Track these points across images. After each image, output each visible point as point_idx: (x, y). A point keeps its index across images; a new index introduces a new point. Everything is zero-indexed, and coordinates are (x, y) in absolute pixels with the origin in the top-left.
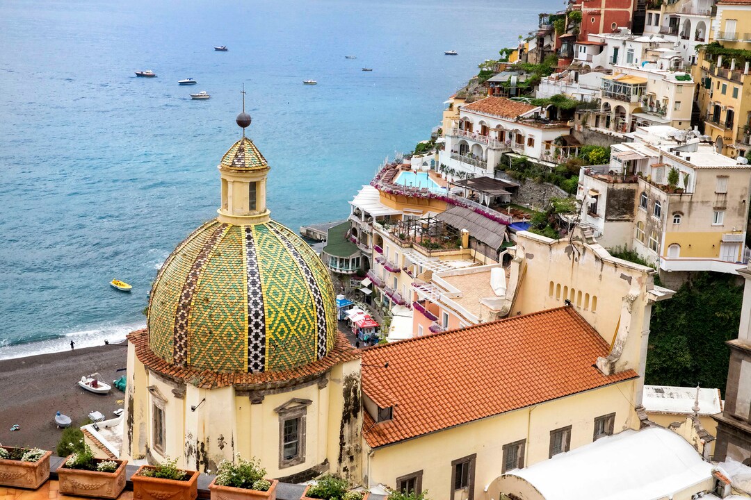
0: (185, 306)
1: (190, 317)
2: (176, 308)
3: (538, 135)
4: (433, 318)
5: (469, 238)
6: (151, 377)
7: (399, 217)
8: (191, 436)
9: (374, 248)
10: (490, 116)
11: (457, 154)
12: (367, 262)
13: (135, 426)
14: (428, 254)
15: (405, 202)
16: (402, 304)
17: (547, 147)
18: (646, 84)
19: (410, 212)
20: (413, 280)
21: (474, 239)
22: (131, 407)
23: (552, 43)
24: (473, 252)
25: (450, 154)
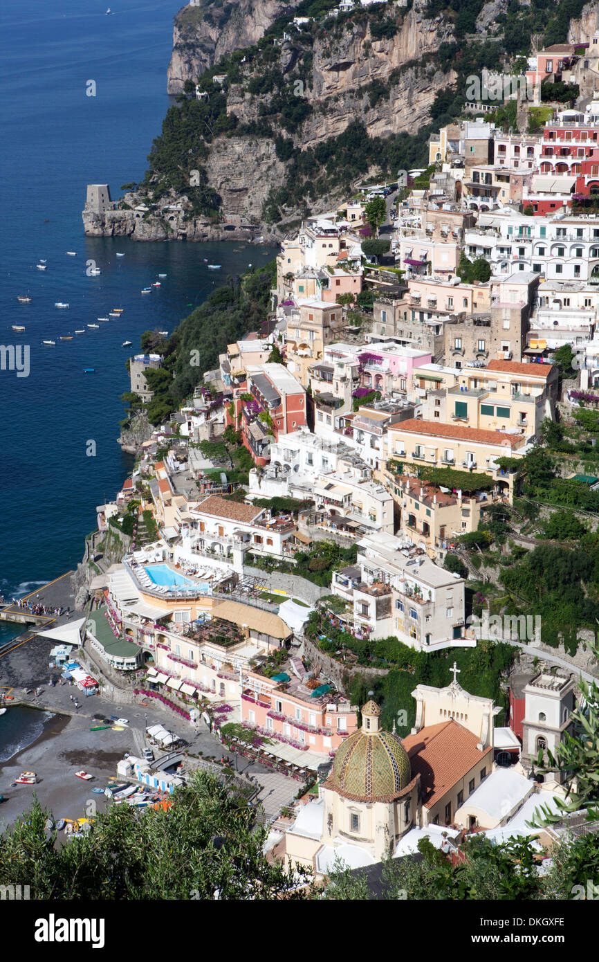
0: (369, 773)
1: (373, 776)
2: (365, 774)
3: (277, 537)
4: (266, 706)
5: (250, 630)
6: (348, 803)
7: (171, 615)
8: (380, 822)
9: (158, 646)
10: (225, 519)
11: (196, 550)
12: (148, 655)
13: (334, 824)
14: (225, 650)
15: (175, 603)
16: (209, 691)
17: (285, 546)
18: (351, 494)
19: (177, 610)
20: (217, 673)
21: (254, 630)
22: (331, 817)
23: (220, 416)
24: (253, 640)
25: (190, 550)
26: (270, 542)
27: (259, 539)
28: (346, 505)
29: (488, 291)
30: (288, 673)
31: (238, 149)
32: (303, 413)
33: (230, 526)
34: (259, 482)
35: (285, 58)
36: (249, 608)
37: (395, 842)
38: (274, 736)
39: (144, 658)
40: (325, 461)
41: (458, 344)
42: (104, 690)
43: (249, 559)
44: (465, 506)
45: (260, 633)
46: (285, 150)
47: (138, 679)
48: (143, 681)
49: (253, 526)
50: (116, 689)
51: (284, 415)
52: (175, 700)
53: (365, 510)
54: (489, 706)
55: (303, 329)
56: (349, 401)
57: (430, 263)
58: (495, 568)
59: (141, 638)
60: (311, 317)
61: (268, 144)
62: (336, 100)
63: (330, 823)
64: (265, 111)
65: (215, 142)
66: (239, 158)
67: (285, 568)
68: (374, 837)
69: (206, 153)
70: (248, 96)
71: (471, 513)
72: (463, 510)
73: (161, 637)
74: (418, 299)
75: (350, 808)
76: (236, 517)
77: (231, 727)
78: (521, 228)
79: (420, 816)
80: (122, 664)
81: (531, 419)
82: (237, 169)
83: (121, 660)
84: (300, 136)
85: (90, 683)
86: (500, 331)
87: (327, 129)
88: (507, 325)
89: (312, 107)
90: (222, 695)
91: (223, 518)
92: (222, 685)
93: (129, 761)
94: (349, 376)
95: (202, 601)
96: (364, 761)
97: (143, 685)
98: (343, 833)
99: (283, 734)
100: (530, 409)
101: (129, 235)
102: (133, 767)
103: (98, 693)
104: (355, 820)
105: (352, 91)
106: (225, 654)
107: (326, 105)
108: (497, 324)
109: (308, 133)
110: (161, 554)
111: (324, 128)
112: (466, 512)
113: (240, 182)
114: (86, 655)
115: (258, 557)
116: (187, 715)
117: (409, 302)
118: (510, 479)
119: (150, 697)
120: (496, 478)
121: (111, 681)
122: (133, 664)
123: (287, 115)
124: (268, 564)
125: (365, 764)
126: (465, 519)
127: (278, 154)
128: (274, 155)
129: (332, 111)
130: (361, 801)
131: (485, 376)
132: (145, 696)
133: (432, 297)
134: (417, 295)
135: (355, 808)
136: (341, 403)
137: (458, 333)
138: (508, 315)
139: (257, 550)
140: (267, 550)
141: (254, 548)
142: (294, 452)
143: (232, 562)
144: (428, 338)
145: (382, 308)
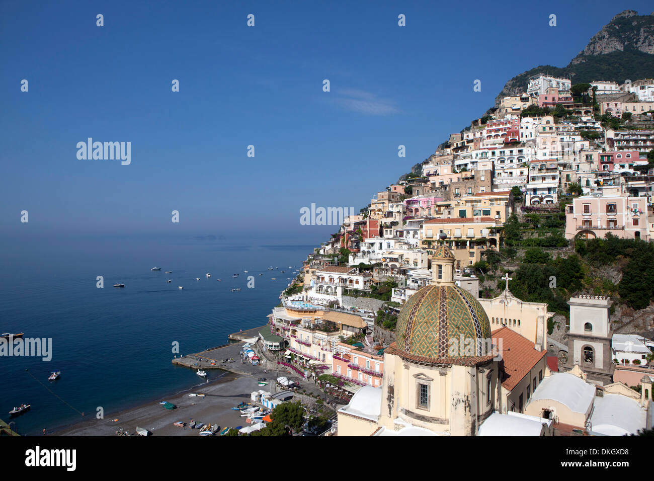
0: (443, 326)
1: (448, 331)
2: (438, 328)
3: (361, 279)
4: (347, 361)
5: (343, 325)
6: (415, 369)
7: (300, 320)
8: (458, 394)
9: (291, 336)
10: (334, 273)
11: (318, 291)
12: (287, 343)
13: (395, 400)
14: (327, 334)
15: (303, 313)
16: (316, 359)
17: (365, 284)
18: (403, 255)
19: (305, 317)
20: (321, 347)
21: (345, 325)
22: (391, 390)
23: (339, 246)
24: (344, 330)
25: (315, 292)
26: (357, 282)
27: (351, 281)
28: (400, 260)
29: (470, 173)
30: (363, 344)
32: (377, 230)
33: (336, 276)
34: (354, 260)
36: (343, 314)
37: (477, 424)
38: (352, 381)
39: (285, 344)
40: (389, 246)
41: (457, 191)
42: (262, 362)
43: (345, 292)
44: (472, 250)
45: (348, 326)
47: (280, 356)
48: (283, 357)
49: (348, 274)
50: (268, 361)
51: (368, 230)
52: (299, 368)
53: (411, 262)
54: (543, 309)
55: (378, 203)
56: (401, 223)
57: (438, 174)
58: (494, 281)
59: (283, 333)
60: (383, 197)
63: (390, 398)
67: (364, 294)
68: (448, 417)
71: (475, 255)
72: (470, 253)
73: (294, 331)
75: (417, 376)
76: (340, 272)
77: (325, 377)
78: (482, 154)
79: (499, 399)
80: (272, 346)
81: (503, 214)
83: (271, 344)
85: (255, 358)
86: (480, 182)
88: (483, 178)
90: (323, 361)
92: (324, 355)
93: (259, 393)
94: (401, 211)
95: (318, 313)
96: (436, 313)
97: (283, 360)
98: (408, 412)
99: (358, 379)
100: (502, 209)
102: (261, 396)
103: (260, 364)
104: (423, 393)
106: (327, 336)
108: (478, 178)
110: (302, 297)
112: (472, 254)
114: (258, 346)
115: (350, 290)
116: (303, 374)
117: (430, 186)
118: (497, 237)
119: (286, 366)
120: (488, 238)
121: (266, 357)
122: (278, 346)
124: (356, 293)
125: (438, 315)
126: (471, 258)
130: (432, 364)
131: (474, 199)
132: (283, 366)
133: (442, 181)
134: (434, 182)
135: (425, 375)
136: (397, 223)
137: (457, 186)
138: (484, 174)
139: (350, 287)
140: (356, 286)
141: (349, 286)
142: (372, 244)
143: (336, 295)
144: (441, 192)
145: (417, 189)
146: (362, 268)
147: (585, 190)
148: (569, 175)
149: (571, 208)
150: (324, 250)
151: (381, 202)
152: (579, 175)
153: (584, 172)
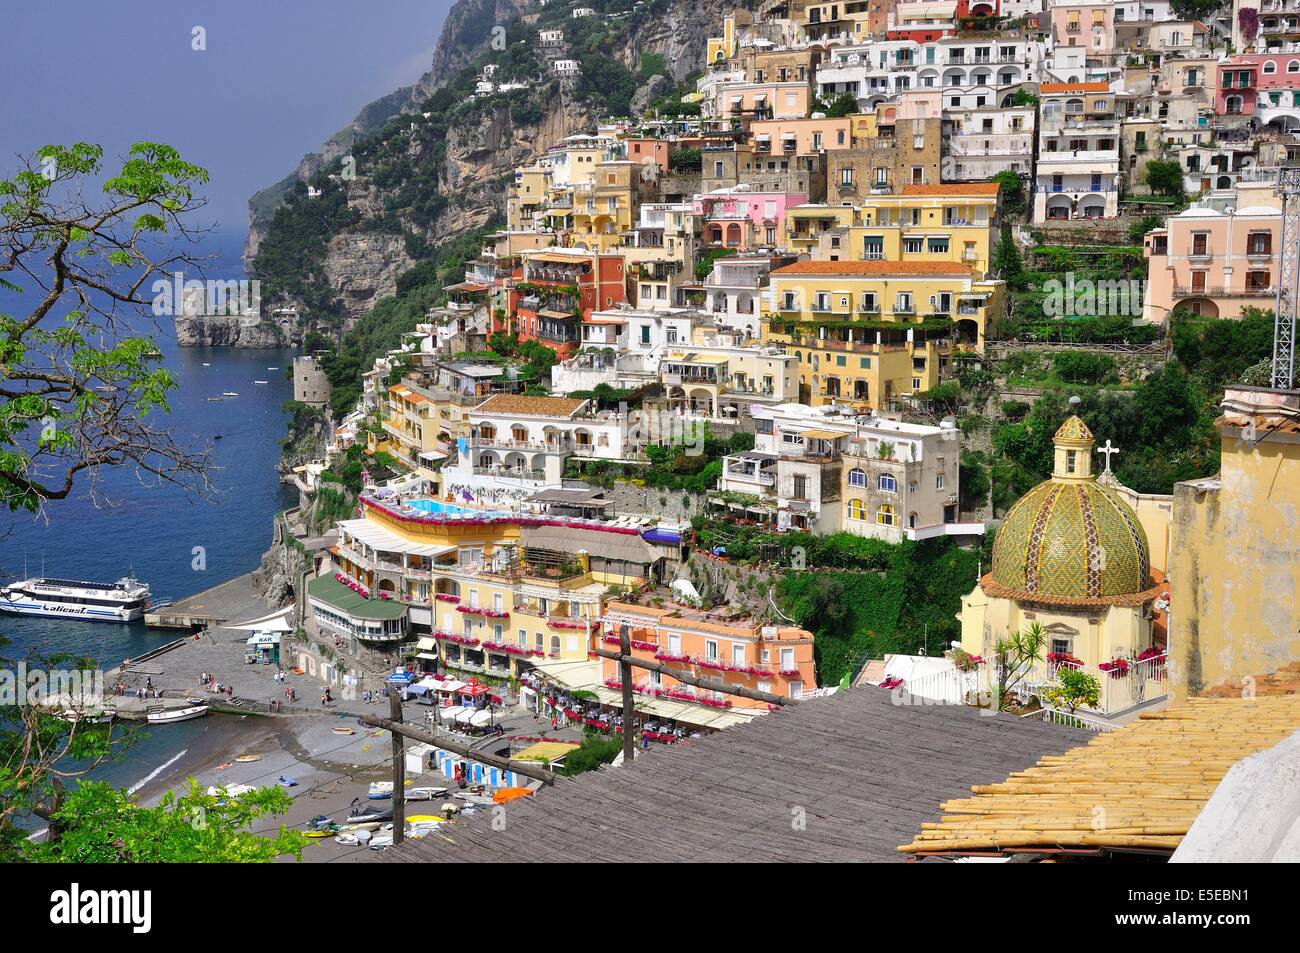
3: (615, 433)
5: (590, 559)
7: (455, 553)
10: (529, 416)
11: (482, 469)
14: (556, 585)
16: (531, 653)
18: (724, 363)
20: (547, 620)
21: (600, 559)
23: (478, 326)
24: (597, 575)
25: (472, 470)
26: (604, 440)
27: (585, 439)
28: (719, 378)
29: (874, 119)
31: (362, 245)
32: (621, 285)
34: (568, 377)
35: (415, 149)
40: (672, 335)
41: (847, 176)
43: (571, 470)
44: (919, 354)
45: (609, 561)
46: (415, 248)
48: (412, 658)
49: (572, 420)
51: (597, 286)
53: (754, 382)
54: (1170, 507)
55: (598, 198)
56: (690, 266)
57: (770, 109)
60: (612, 179)
61: (397, 241)
62: (475, 191)
64: (392, 207)
65: (335, 239)
66: (363, 256)
69: (324, 253)
70: (373, 188)
71: (926, 365)
72: (915, 359)
74: (767, 144)
76: (545, 412)
78: (898, 54)
81: (982, 248)
82: (361, 268)
84: (434, 232)
86: (910, 152)
87: (464, 223)
88: (919, 143)
89: (446, 199)
90: (554, 656)
91: (525, 416)
92: (555, 640)
94: (690, 231)
97: (413, 664)
100: (980, 237)
101: (233, 344)
102: (433, 755)
105: (491, 181)
106: (558, 591)
107: (462, 196)
108: (904, 143)
109: (443, 228)
111: (461, 222)
112: (919, 363)
113: (365, 282)
115: (584, 465)
117: (754, 150)
118: (979, 317)
120: (956, 318)
121: (358, 663)
123: (419, 209)
124: (603, 471)
126: (917, 374)
127: (409, 253)
128: (403, 253)
129: (470, 203)
130: (1077, 611)
133: (790, 137)
134: (765, 138)
135: (1064, 626)
136: (678, 266)
137: (846, 161)
138: (922, 128)
139: (583, 454)
140: (601, 453)
141: (578, 453)
142: (619, 329)
143: (543, 477)
144: (799, 176)
145: (717, 158)
146: (606, 400)
147: (1191, 186)
148: (1143, 133)
149: (1162, 243)
150: (435, 338)
151: (607, 194)
152: (1170, 135)
153: (1181, 122)
